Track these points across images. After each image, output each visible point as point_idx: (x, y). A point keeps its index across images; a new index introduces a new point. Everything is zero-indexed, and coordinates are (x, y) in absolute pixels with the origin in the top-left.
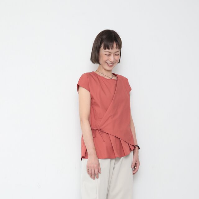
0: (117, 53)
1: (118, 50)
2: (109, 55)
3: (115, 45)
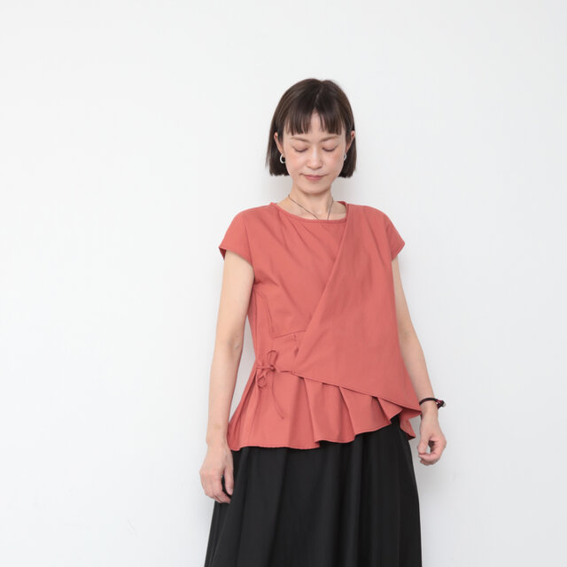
2: (304, 150)
3: (316, 120)
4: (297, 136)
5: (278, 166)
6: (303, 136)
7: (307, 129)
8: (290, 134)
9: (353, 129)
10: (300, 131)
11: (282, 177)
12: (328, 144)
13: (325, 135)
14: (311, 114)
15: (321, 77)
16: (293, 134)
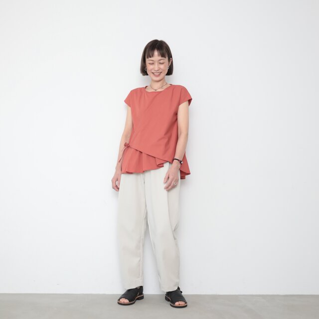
2: (153, 64)
3: (156, 53)
5: (144, 71)
6: (152, 59)
7: (153, 56)
9: (171, 57)
10: (150, 57)
11: (146, 76)
12: (161, 61)
13: (160, 58)
14: (154, 50)
15: (159, 39)
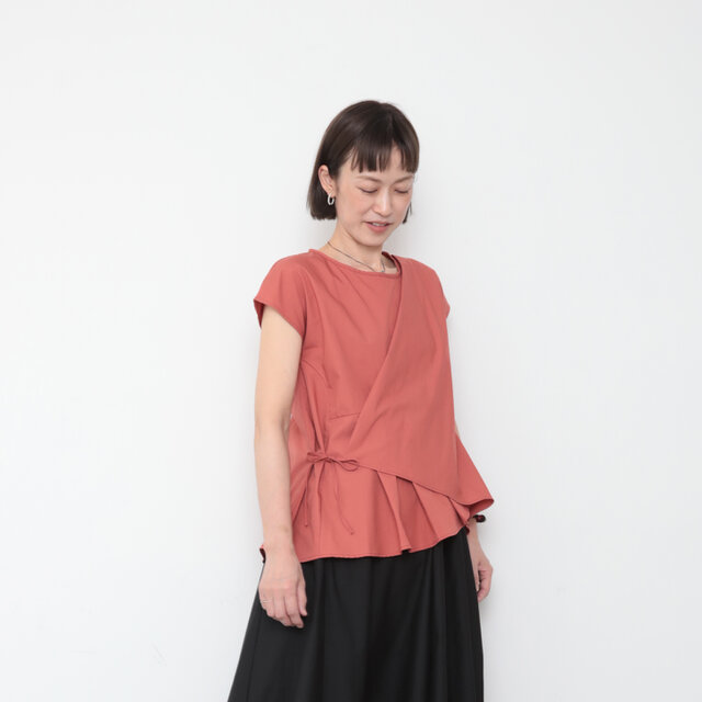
0: (401, 186)
1: (404, 174)
2: (374, 191)
3: (396, 155)
4: (367, 173)
6: (376, 175)
8: (357, 170)
14: (390, 148)
16: (361, 170)
